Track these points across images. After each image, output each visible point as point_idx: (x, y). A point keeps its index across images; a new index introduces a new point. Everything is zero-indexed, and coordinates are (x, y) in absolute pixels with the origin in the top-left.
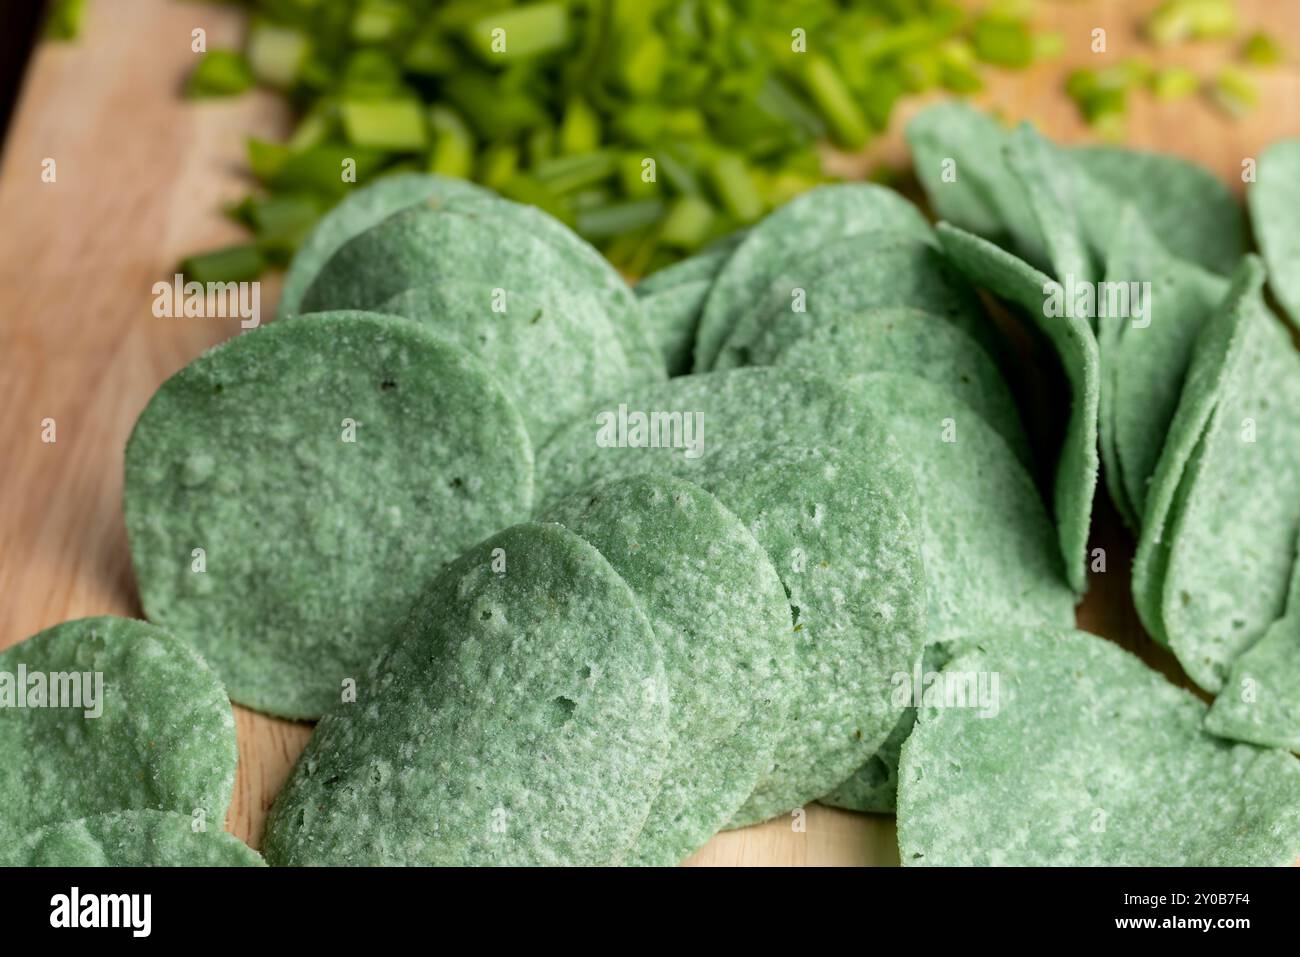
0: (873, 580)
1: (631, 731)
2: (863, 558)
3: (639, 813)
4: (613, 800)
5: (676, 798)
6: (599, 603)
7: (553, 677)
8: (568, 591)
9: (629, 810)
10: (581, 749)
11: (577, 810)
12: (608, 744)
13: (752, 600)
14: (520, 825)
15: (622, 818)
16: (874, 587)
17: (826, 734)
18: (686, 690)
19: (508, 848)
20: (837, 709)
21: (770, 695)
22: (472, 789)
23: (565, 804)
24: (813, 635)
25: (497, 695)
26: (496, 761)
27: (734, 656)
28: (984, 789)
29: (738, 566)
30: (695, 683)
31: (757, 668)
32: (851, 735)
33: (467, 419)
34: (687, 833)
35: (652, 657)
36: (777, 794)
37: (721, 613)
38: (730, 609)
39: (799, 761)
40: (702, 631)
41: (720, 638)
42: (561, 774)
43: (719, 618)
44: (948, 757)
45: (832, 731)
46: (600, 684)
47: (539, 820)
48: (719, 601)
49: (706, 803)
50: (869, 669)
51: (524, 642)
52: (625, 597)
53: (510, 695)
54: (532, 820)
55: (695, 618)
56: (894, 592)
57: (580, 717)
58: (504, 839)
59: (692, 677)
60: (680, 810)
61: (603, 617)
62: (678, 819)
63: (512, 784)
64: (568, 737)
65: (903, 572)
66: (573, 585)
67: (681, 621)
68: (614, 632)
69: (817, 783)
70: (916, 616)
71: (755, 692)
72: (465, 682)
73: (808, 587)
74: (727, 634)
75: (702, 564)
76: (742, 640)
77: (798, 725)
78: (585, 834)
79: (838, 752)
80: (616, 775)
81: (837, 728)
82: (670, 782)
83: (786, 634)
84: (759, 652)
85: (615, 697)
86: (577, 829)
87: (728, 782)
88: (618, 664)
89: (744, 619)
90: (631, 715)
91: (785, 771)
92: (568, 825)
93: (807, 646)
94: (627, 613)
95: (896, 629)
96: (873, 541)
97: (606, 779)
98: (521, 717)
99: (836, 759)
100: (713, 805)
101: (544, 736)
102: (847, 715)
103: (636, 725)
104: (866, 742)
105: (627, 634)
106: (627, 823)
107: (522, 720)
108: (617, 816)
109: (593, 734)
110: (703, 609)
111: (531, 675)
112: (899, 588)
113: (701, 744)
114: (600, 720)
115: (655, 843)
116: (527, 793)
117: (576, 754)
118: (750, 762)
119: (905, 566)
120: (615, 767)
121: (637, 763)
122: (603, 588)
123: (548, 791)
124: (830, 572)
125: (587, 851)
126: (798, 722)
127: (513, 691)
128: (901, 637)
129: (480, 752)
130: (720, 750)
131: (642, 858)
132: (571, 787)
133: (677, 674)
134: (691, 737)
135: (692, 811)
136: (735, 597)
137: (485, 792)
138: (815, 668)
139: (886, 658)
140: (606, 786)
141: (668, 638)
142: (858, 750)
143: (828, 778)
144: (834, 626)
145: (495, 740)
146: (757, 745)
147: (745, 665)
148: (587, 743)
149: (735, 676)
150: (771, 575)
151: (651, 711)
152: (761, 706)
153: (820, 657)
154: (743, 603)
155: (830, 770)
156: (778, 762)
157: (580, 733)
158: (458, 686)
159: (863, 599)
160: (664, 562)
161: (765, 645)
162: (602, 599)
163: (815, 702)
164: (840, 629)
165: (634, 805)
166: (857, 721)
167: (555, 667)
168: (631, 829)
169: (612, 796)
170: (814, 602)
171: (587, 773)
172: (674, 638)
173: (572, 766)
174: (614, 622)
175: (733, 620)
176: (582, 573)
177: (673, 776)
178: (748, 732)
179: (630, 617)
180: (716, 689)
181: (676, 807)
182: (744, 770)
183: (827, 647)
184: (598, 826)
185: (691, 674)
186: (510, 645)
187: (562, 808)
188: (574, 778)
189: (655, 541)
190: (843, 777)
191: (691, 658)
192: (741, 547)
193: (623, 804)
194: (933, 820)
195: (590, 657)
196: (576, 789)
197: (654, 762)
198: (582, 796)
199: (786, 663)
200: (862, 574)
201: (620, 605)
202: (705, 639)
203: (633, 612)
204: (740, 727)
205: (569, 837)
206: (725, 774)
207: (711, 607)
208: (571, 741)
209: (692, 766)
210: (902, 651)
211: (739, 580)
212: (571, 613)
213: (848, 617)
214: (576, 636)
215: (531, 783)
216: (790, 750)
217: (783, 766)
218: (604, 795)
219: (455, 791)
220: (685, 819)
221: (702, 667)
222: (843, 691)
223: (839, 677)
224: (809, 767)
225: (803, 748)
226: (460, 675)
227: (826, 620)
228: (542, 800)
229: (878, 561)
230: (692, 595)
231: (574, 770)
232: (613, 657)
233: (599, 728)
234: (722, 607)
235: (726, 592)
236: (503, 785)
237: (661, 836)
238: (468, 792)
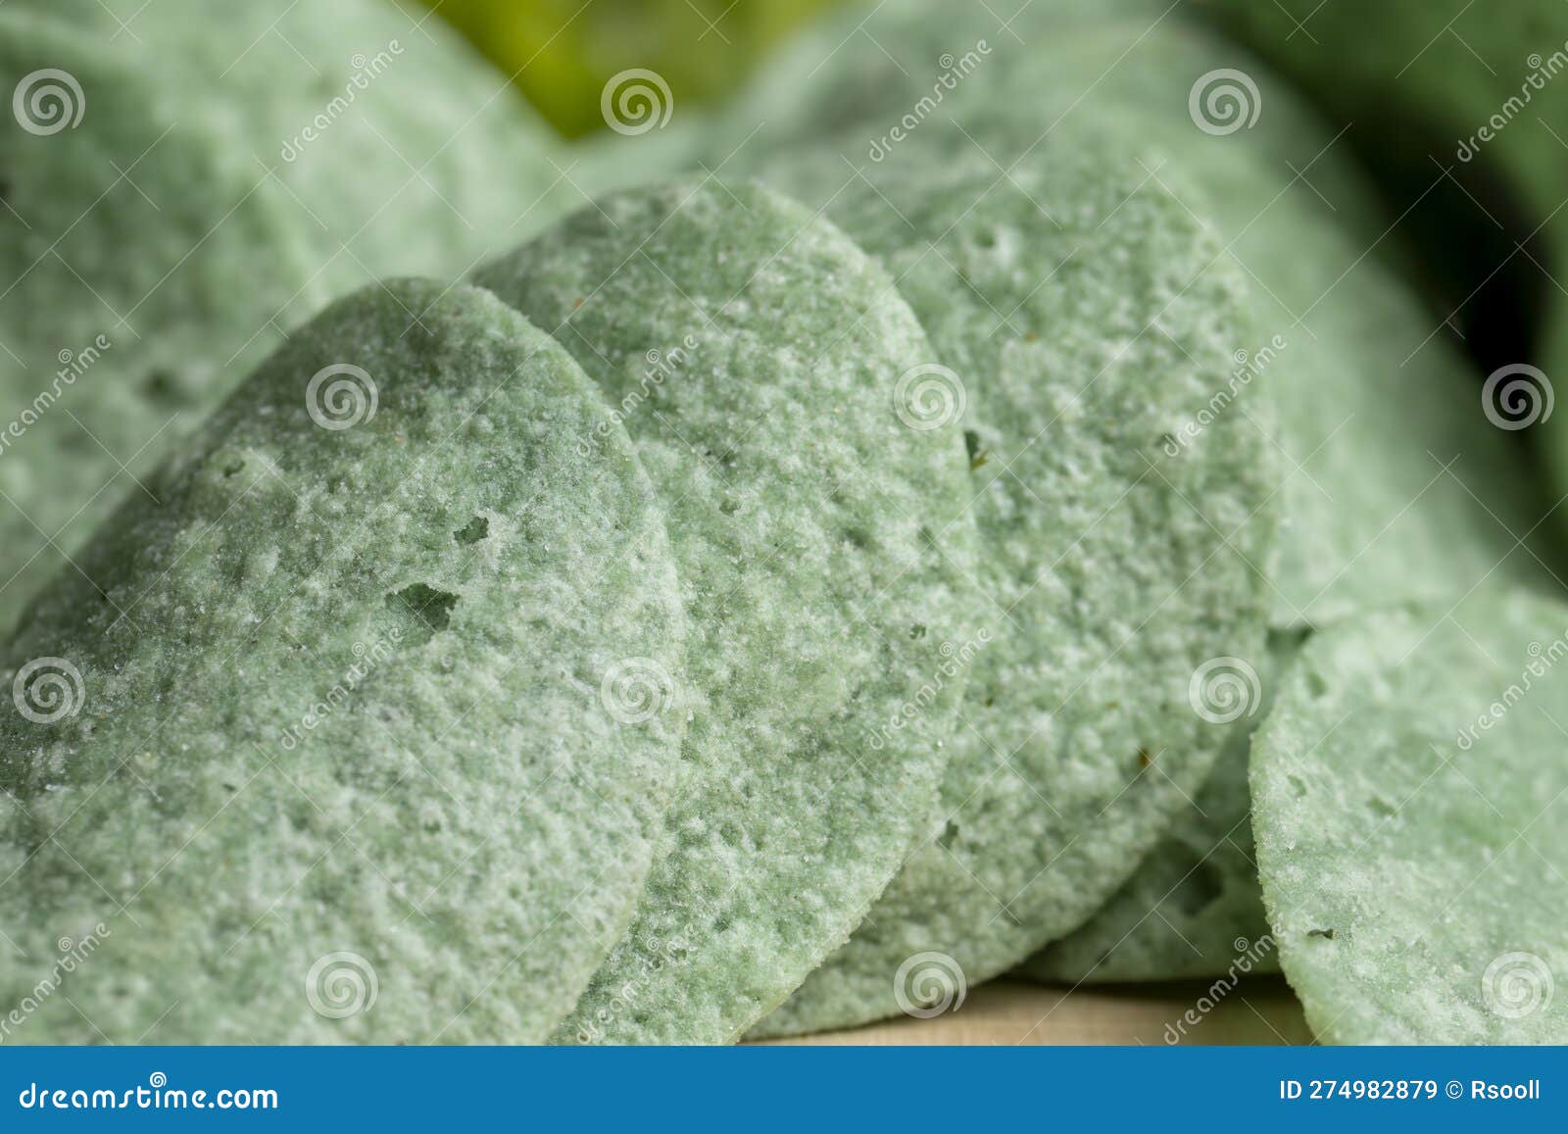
0: (1148, 363)
1: (595, 658)
2: (1120, 318)
3: (627, 858)
4: (559, 817)
5: (714, 868)
6: (500, 394)
7: (398, 549)
8: (425, 387)
9: (600, 848)
10: (474, 693)
11: (471, 834)
12: (541, 686)
13: (865, 377)
14: (335, 867)
15: (584, 866)
16: (1151, 376)
17: (1063, 755)
18: (722, 585)
19: (309, 923)
20: (1085, 688)
21: (922, 617)
22: (213, 790)
23: (443, 820)
24: (1016, 495)
25: (263, 608)
26: (270, 731)
27: (830, 509)
28: (1457, 867)
29: (824, 304)
30: (741, 568)
31: (889, 543)
32: (1126, 760)
33: (175, 248)
34: (745, 957)
35: (637, 499)
36: (956, 920)
37: (792, 406)
38: (811, 397)
39: (1004, 823)
40: (749, 447)
41: (793, 462)
42: (427, 753)
43: (787, 416)
44: (1363, 782)
45: (1080, 746)
46: (512, 554)
47: (380, 856)
48: (785, 381)
49: (787, 893)
50: (1156, 591)
51: (326, 497)
52: (561, 372)
53: (297, 599)
54: (362, 855)
55: (731, 421)
56: (1196, 387)
57: (468, 625)
58: (296, 902)
59: (735, 554)
60: (724, 903)
61: (512, 422)
62: (722, 925)
63: (309, 777)
64: (443, 671)
65: (1216, 341)
66: (435, 373)
67: (697, 436)
68: (539, 449)
69: (1052, 891)
70: (1256, 446)
71: (886, 606)
72: (186, 602)
73: (994, 389)
74: (809, 452)
75: (741, 308)
76: (847, 469)
77: (996, 721)
78: (496, 892)
79: (1095, 806)
80: (563, 759)
81: (1090, 737)
82: (696, 825)
83: (951, 465)
84: (888, 503)
85: (551, 579)
86: (476, 880)
87: (837, 840)
88: (553, 511)
89: (849, 419)
90: (592, 622)
91: (973, 848)
92: (450, 869)
93: (1002, 522)
94: (569, 407)
95: (1212, 484)
96: (1140, 284)
97: (540, 767)
98: (325, 638)
99: (1094, 826)
100: (806, 894)
101: (382, 671)
102: (1112, 706)
103: (607, 645)
104: (1163, 782)
105: (572, 451)
106: (598, 881)
107: (327, 643)
108: (570, 856)
109: (502, 660)
110: (750, 400)
111: (345, 552)
112: (1210, 380)
113: (765, 730)
114: (519, 630)
115: (669, 982)
116: (347, 794)
117: (461, 706)
118: (887, 790)
119: (1219, 328)
120: (560, 741)
121: (613, 739)
122: (508, 361)
123: (398, 792)
124: (1043, 354)
125: (504, 939)
126: (995, 710)
127: (302, 593)
128: (1225, 505)
129: (229, 720)
130: (809, 756)
131: (639, 1019)
132: (454, 781)
133: (698, 548)
134: (742, 709)
135: (754, 907)
136: (824, 370)
137: (244, 794)
138: (1024, 576)
139: (1194, 559)
140: (541, 786)
141: (671, 474)
142: (1145, 801)
143: (1080, 878)
144: (1063, 471)
145: (264, 688)
146: (901, 744)
147: (860, 538)
148: (487, 680)
149: (836, 560)
150: (905, 324)
151: (639, 618)
152: (903, 644)
153: (1035, 549)
154: (845, 382)
155: (1080, 855)
156: (954, 814)
157: (471, 660)
158: (171, 615)
159: (1129, 404)
160: (651, 320)
161: (901, 488)
162: (506, 388)
163: (1032, 660)
164: (1081, 478)
165: (613, 837)
166: (1138, 727)
167: (402, 530)
168: (607, 895)
169: (558, 811)
170: (1012, 420)
171: (493, 750)
172: (685, 471)
173: (456, 735)
174: (538, 428)
175: (823, 421)
176: (456, 342)
177: (705, 808)
178: (877, 710)
179: (577, 416)
180: (793, 584)
181: (712, 892)
182: (873, 810)
183: (1053, 525)
184: (526, 876)
185: (730, 546)
186: (292, 506)
187: (434, 829)
188: (463, 764)
189: (625, 285)
190: (1114, 872)
191: (728, 508)
192: (828, 264)
193: (586, 834)
194: (1344, 887)
195: (485, 504)
196: (467, 786)
197: (656, 742)
198: (482, 805)
199: (956, 539)
200: (1121, 352)
201: (549, 392)
202: (759, 465)
203: (582, 404)
204: (856, 695)
205: (456, 901)
206: (829, 820)
207: (767, 394)
208: (449, 677)
209: (747, 790)
210: (1229, 539)
211: (831, 334)
212: (434, 425)
213: (1096, 451)
214: (448, 468)
215: (356, 775)
216: (983, 782)
217: (967, 833)
218: (537, 805)
219: (169, 805)
220: (741, 928)
221: (757, 526)
222: (1096, 645)
223: (1084, 608)
224: (1029, 844)
225: (1012, 785)
226: (173, 591)
227: (1045, 458)
228: (387, 813)
229: (1155, 321)
230: (720, 372)
231: (461, 743)
232: (539, 499)
233: (516, 648)
234: (794, 394)
235: (801, 360)
236: (289, 779)
237: (685, 963)
238: (202, 799)
